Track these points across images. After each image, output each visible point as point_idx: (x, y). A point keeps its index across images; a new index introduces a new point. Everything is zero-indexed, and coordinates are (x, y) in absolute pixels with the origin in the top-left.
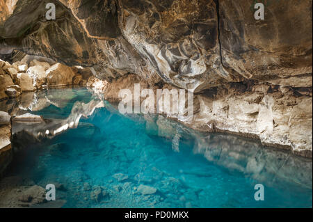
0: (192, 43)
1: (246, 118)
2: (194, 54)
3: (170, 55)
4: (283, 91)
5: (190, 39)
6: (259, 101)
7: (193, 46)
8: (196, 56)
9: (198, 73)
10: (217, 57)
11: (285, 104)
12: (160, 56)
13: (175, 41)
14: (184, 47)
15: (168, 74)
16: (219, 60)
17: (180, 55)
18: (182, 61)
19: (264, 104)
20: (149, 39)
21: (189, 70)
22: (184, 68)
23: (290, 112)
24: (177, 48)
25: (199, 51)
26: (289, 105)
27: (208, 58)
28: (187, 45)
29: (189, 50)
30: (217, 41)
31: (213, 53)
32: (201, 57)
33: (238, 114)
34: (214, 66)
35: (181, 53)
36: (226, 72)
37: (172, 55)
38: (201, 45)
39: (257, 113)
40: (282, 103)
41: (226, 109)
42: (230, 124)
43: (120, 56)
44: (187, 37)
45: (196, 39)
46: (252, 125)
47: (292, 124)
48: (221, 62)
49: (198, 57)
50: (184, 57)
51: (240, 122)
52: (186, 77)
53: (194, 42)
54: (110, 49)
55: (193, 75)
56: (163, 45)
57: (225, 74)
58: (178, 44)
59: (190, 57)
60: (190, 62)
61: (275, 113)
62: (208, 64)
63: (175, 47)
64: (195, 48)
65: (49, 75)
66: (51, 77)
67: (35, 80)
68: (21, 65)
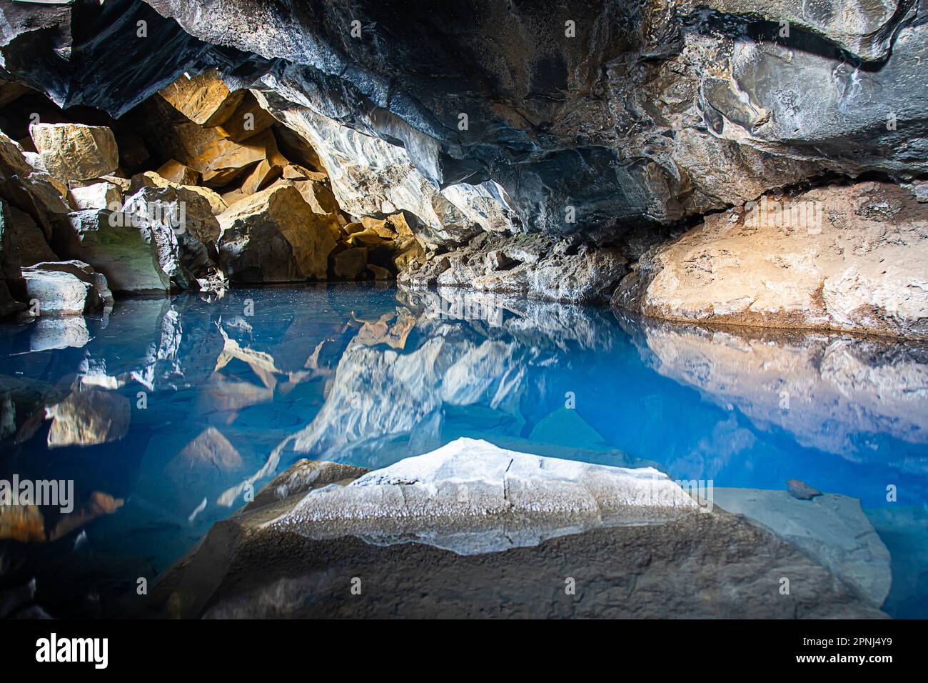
65: (230, 234)
66: (239, 245)
67: (167, 250)
68: (88, 183)
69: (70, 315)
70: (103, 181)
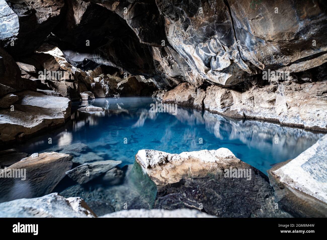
0: (217, 42)
1: (267, 105)
2: (219, 51)
3: (202, 53)
4: (290, 78)
5: (215, 39)
6: (275, 90)
7: (218, 44)
8: (221, 52)
9: (225, 67)
10: (237, 52)
11: (294, 89)
12: (195, 54)
13: (204, 40)
14: (212, 46)
15: (204, 71)
16: (239, 55)
17: (210, 53)
18: (212, 57)
19: (279, 93)
20: (186, 41)
21: (218, 65)
22: (214, 63)
23: (297, 95)
24: (207, 47)
25: (223, 49)
26: (296, 90)
27: (231, 53)
28: (213, 44)
29: (215, 48)
30: (234, 38)
31: (233, 49)
32: (225, 53)
33: (261, 102)
34: (236, 61)
35: (211, 51)
36: (246, 65)
37: (204, 52)
38: (223, 42)
39: (275, 100)
40: (291, 89)
41: (252, 99)
42: (256, 111)
43: (173, 66)
44: (213, 37)
45: (219, 38)
46: (273, 111)
47: (300, 104)
48: (240, 57)
49: (223, 54)
50: (213, 54)
51: (264, 109)
52: (217, 71)
53: (218, 41)
54: (164, 59)
55: (221, 69)
56: (196, 45)
57: (245, 67)
58: (207, 44)
59: (217, 53)
60: (218, 58)
61: (287, 97)
62: (231, 58)
63: (205, 46)
64: (220, 46)
65: (120, 86)
66: (122, 89)
67: (107, 90)
68: (96, 77)
69: (86, 100)
70: (99, 77)
